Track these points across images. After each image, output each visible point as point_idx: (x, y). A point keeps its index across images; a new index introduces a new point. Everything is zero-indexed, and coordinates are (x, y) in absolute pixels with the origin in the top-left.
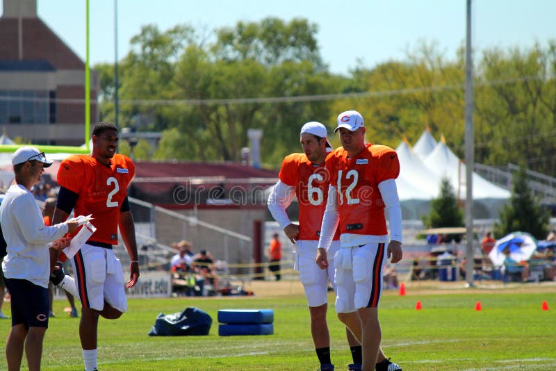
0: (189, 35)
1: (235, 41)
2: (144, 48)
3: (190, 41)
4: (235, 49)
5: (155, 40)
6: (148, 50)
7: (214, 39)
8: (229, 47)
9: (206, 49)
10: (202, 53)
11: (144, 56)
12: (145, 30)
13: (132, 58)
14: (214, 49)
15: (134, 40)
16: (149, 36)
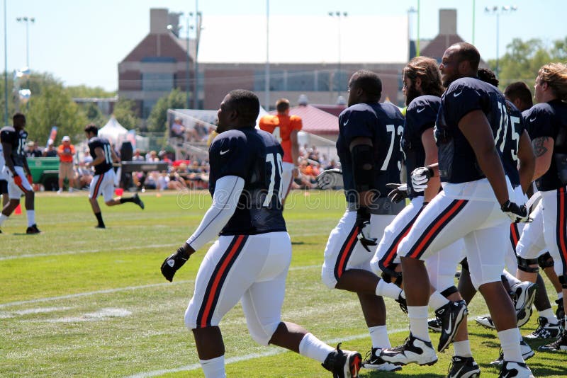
0: (539, 44)
1: (564, 47)
2: (514, 50)
3: (539, 47)
4: (564, 51)
5: (521, 46)
6: (516, 52)
7: (552, 46)
8: (561, 51)
9: (548, 51)
10: (546, 54)
11: (514, 55)
12: (515, 41)
13: (507, 56)
14: (553, 52)
15: (509, 46)
16: (517, 44)
